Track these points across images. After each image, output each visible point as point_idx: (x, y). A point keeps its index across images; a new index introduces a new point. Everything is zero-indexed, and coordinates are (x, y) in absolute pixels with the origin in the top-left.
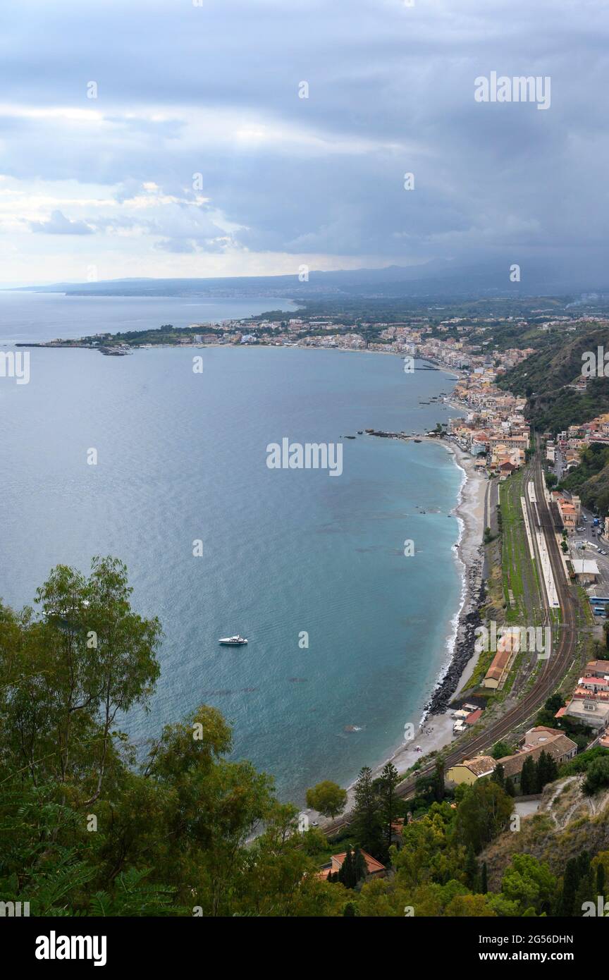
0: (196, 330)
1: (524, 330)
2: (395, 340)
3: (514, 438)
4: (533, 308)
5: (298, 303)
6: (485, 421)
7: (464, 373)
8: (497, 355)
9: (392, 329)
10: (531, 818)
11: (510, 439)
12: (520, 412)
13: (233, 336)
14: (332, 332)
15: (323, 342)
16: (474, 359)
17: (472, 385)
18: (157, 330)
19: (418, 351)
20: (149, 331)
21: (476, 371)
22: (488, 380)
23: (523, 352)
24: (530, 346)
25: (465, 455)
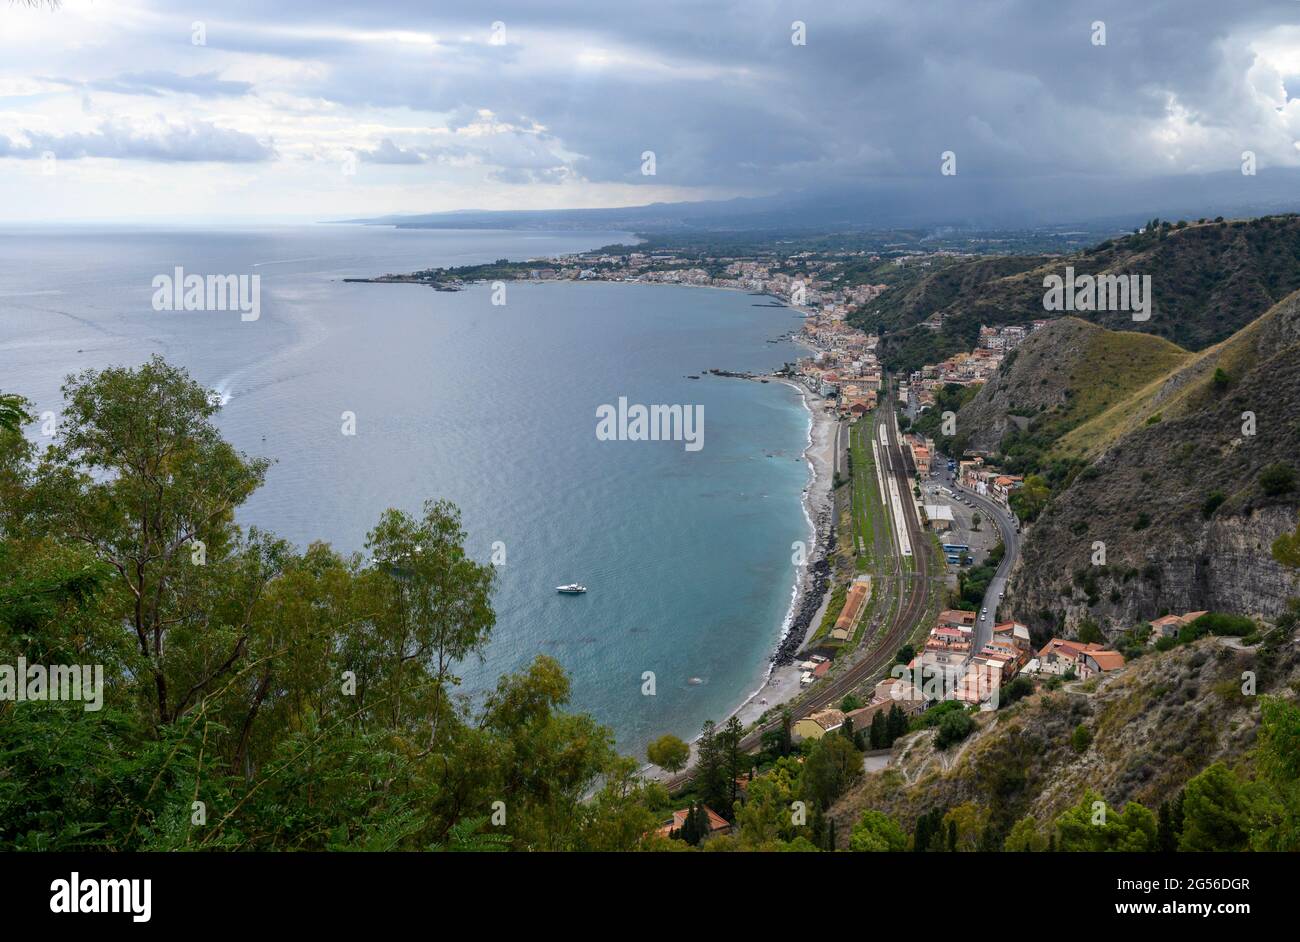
0: (532, 265)
1: (876, 265)
2: (741, 275)
3: (865, 378)
4: (886, 242)
5: (640, 236)
6: (835, 361)
7: (813, 310)
8: (848, 291)
9: (737, 264)
10: (880, 773)
11: (862, 379)
12: (872, 351)
13: (571, 271)
14: (675, 267)
15: (666, 278)
16: (824, 296)
17: (823, 322)
18: (492, 265)
19: (765, 286)
20: (484, 265)
21: (826, 308)
22: (838, 318)
23: (876, 289)
24: (883, 282)
25: (814, 396)
